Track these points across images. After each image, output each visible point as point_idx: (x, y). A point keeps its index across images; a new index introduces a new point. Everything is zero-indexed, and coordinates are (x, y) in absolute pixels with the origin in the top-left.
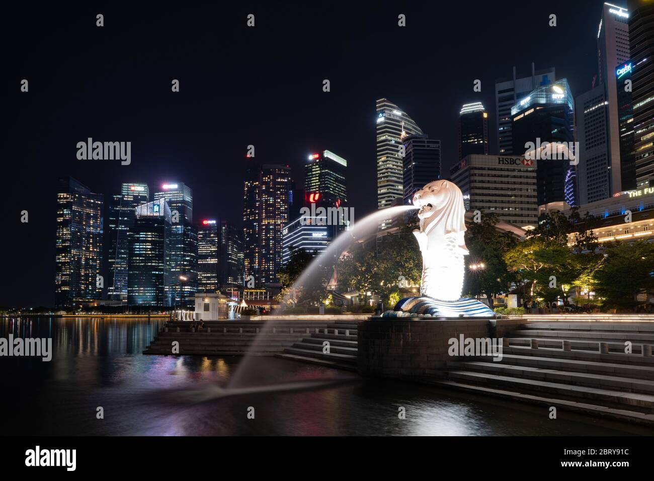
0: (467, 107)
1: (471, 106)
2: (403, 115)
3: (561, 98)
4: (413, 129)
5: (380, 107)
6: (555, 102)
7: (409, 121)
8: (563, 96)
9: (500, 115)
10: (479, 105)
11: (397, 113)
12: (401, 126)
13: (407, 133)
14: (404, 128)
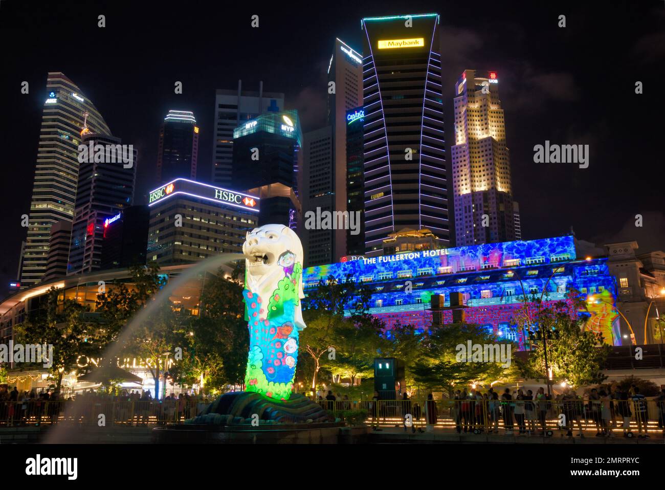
0: (174, 113)
1: (180, 114)
2: (85, 102)
3: (291, 131)
4: (99, 126)
5: (53, 83)
6: (284, 134)
7: (94, 114)
8: (292, 129)
9: (219, 135)
10: (189, 114)
11: (78, 98)
12: (83, 119)
13: (90, 130)
14: (88, 122)
